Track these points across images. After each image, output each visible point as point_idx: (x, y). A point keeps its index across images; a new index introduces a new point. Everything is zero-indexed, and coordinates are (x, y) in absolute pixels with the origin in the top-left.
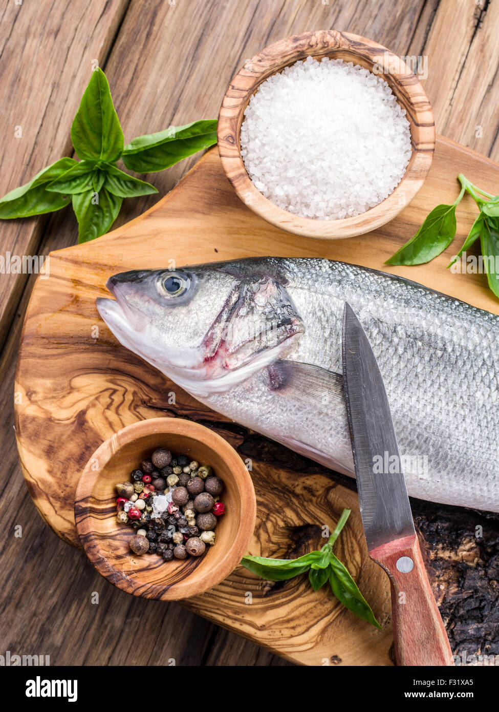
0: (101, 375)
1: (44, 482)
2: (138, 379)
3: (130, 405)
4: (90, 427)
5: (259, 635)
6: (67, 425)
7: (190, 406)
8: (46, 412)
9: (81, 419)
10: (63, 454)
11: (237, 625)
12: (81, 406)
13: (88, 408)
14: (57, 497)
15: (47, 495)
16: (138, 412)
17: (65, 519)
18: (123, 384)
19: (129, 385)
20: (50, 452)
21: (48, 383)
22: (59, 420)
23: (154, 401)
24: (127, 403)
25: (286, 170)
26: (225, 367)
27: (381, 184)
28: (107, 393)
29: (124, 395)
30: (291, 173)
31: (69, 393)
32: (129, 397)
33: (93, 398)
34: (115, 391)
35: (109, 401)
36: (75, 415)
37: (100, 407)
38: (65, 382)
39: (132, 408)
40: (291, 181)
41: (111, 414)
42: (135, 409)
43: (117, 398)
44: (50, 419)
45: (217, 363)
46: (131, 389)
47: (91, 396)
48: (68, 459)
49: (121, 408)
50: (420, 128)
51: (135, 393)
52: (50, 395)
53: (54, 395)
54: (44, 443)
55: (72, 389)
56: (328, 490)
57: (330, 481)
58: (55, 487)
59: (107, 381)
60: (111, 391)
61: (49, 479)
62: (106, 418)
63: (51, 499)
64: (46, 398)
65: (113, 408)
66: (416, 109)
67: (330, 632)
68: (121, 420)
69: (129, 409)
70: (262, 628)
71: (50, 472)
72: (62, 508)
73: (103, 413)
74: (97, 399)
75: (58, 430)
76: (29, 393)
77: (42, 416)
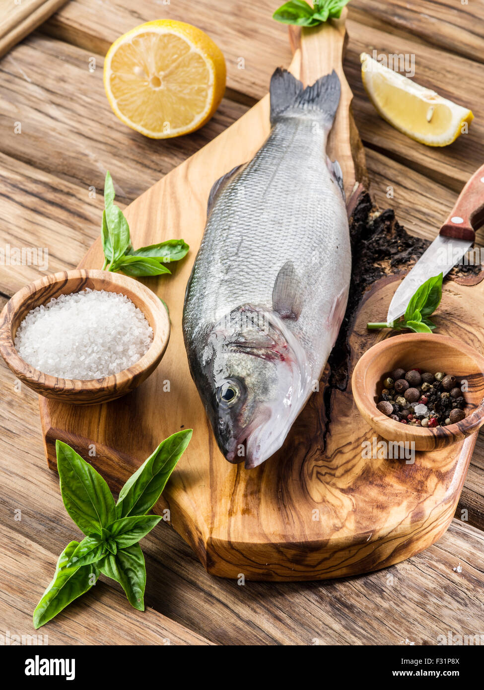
0: (307, 484)
1: (409, 507)
2: (304, 460)
3: (327, 461)
4: (353, 484)
6: (356, 500)
7: (317, 423)
8: (349, 514)
9: (348, 491)
12: (337, 493)
13: (337, 488)
14: (419, 497)
15: (419, 503)
16: (332, 455)
17: (435, 489)
18: (311, 469)
19: (310, 465)
20: (382, 507)
22: (353, 505)
23: (319, 447)
24: (326, 463)
26: (286, 348)
28: (322, 478)
29: (320, 467)
31: (329, 502)
32: (320, 463)
33: (328, 486)
34: (318, 473)
35: (327, 476)
36: (346, 495)
37: (334, 480)
38: (319, 506)
39: (329, 460)
41: (338, 473)
42: (329, 458)
43: (324, 471)
44: (355, 511)
46: (314, 463)
47: (326, 487)
48: (385, 494)
49: (332, 467)
51: (316, 460)
52: (334, 514)
53: (333, 512)
54: (376, 512)
55: (325, 501)
57: (352, 335)
58: (411, 499)
59: (311, 479)
60: (319, 476)
61: (405, 503)
62: (342, 475)
63: (421, 500)
64: (337, 517)
65: (333, 472)
66: (54, 282)
68: (341, 466)
69: (331, 461)
71: (399, 504)
72: (426, 492)
73: (339, 477)
74: (328, 483)
75: (361, 504)
76: (336, 529)
77: (353, 517)
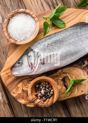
0: (20, 83)
1: (25, 102)
2: (26, 79)
4: (25, 90)
5: (70, 97)
6: (22, 93)
7: (35, 76)
8: (18, 93)
9: (23, 90)
10: (25, 97)
11: (66, 98)
12: (21, 89)
14: (29, 103)
19: (25, 81)
20: (23, 98)
21: (15, 89)
22: (20, 93)
23: (30, 80)
25: (20, 36)
26: (35, 67)
27: (34, 27)
28: (23, 84)
30: (21, 36)
32: (27, 82)
34: (24, 83)
37: (24, 87)
38: (17, 87)
40: (22, 37)
41: (26, 86)
42: (29, 83)
43: (25, 84)
45: (33, 67)
47: (22, 86)
48: (26, 97)
49: (27, 84)
50: (32, 15)
51: (27, 81)
53: (17, 90)
54: (21, 98)
55: (18, 88)
56: (62, 71)
58: (28, 102)
61: (26, 101)
64: (16, 92)
66: (30, 13)
67: (78, 89)
70: (69, 96)
72: (31, 104)
76: (14, 93)
77: (18, 94)
